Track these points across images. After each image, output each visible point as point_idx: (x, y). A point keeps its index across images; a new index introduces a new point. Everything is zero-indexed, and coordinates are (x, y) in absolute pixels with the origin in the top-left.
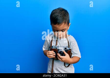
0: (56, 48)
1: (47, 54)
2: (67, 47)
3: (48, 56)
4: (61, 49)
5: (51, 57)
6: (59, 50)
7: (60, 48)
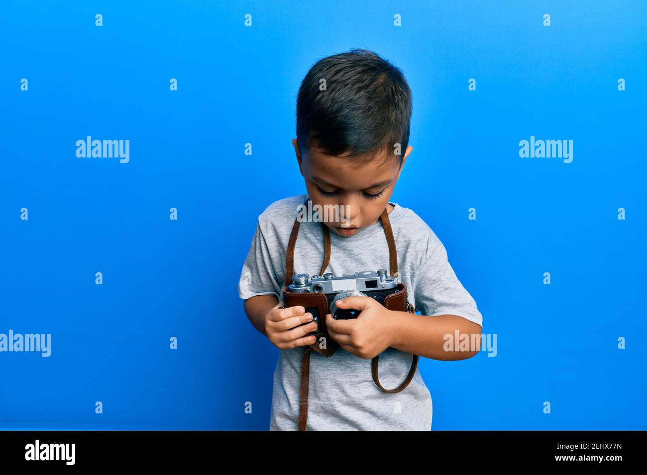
0: (318, 288)
1: (268, 329)
2: (379, 273)
3: (275, 336)
4: (345, 289)
5: (291, 345)
6: (335, 294)
7: (337, 286)
